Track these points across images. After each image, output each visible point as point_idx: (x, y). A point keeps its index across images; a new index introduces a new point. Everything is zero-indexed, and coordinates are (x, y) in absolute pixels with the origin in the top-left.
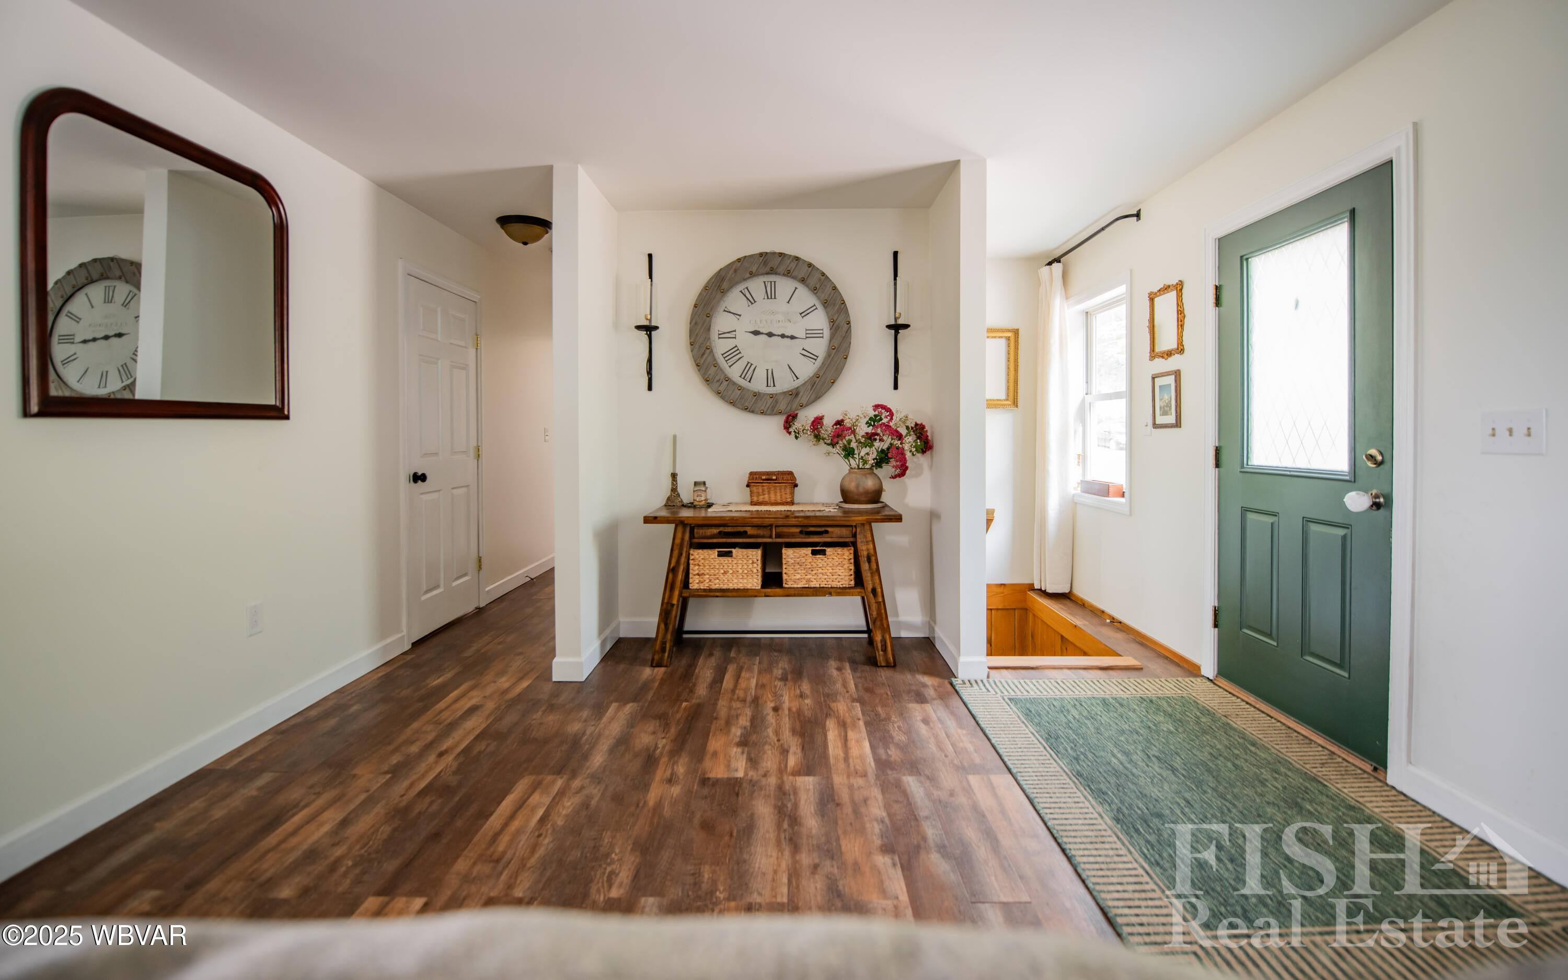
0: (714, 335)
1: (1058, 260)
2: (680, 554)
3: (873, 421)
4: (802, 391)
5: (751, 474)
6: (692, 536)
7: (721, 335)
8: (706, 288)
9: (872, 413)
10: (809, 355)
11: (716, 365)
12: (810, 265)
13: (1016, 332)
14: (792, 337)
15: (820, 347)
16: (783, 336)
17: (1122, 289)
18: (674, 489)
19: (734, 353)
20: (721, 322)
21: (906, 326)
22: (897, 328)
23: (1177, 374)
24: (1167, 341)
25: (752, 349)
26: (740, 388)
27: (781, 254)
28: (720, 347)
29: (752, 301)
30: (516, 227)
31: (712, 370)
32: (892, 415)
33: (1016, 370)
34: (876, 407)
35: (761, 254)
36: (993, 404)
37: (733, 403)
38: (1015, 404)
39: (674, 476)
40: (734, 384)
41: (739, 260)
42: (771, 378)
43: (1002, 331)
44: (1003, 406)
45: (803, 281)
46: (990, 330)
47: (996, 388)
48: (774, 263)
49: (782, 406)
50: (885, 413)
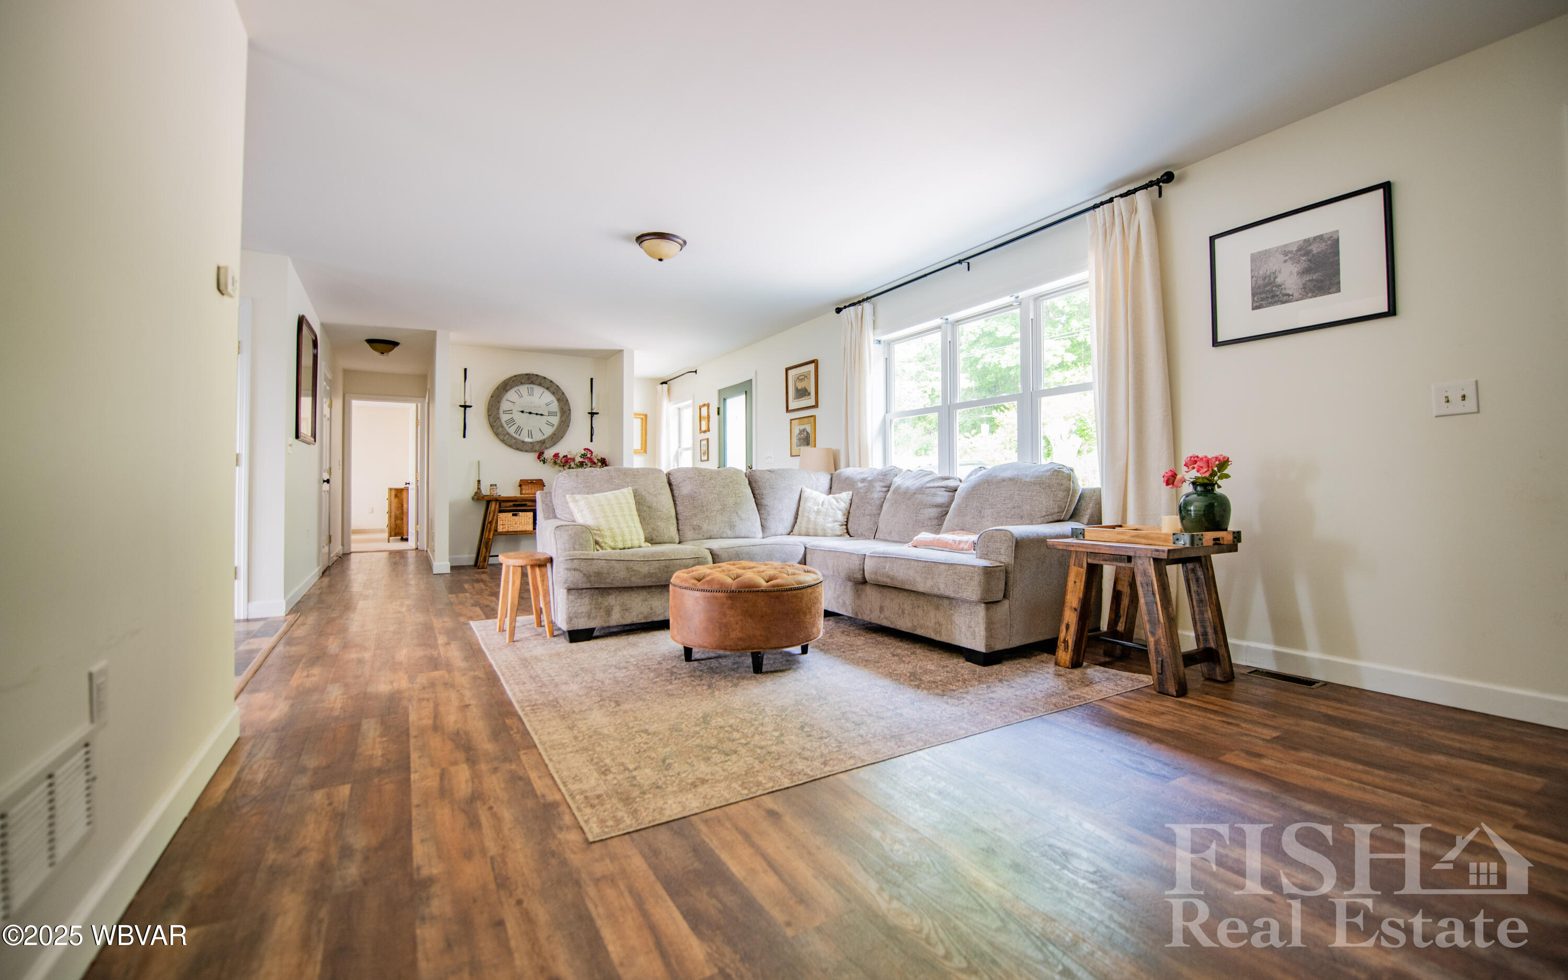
0: (501, 411)
1: (665, 383)
2: (494, 515)
3: (583, 456)
4: (547, 441)
5: (521, 480)
6: (500, 507)
7: (505, 412)
8: (497, 388)
9: (583, 452)
10: (549, 424)
11: (502, 427)
12: (551, 381)
13: (646, 416)
14: (542, 415)
15: (555, 420)
16: (537, 414)
17: (690, 402)
18: (479, 488)
19: (511, 421)
20: (505, 405)
21: (597, 413)
22: (592, 414)
23: (708, 440)
24: (704, 428)
25: (521, 419)
26: (515, 438)
27: (537, 375)
28: (504, 418)
29: (521, 396)
30: (378, 345)
31: (500, 429)
32: (592, 453)
33: (646, 435)
34: (585, 449)
35: (527, 374)
36: (636, 452)
37: (510, 446)
38: (645, 452)
39: (479, 481)
40: (512, 436)
41: (515, 376)
42: (530, 434)
43: (639, 415)
44: (640, 453)
45: (548, 389)
46: (635, 414)
47: (637, 445)
48: (534, 379)
49: (537, 448)
50: (589, 452)
